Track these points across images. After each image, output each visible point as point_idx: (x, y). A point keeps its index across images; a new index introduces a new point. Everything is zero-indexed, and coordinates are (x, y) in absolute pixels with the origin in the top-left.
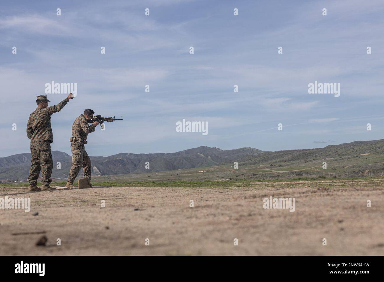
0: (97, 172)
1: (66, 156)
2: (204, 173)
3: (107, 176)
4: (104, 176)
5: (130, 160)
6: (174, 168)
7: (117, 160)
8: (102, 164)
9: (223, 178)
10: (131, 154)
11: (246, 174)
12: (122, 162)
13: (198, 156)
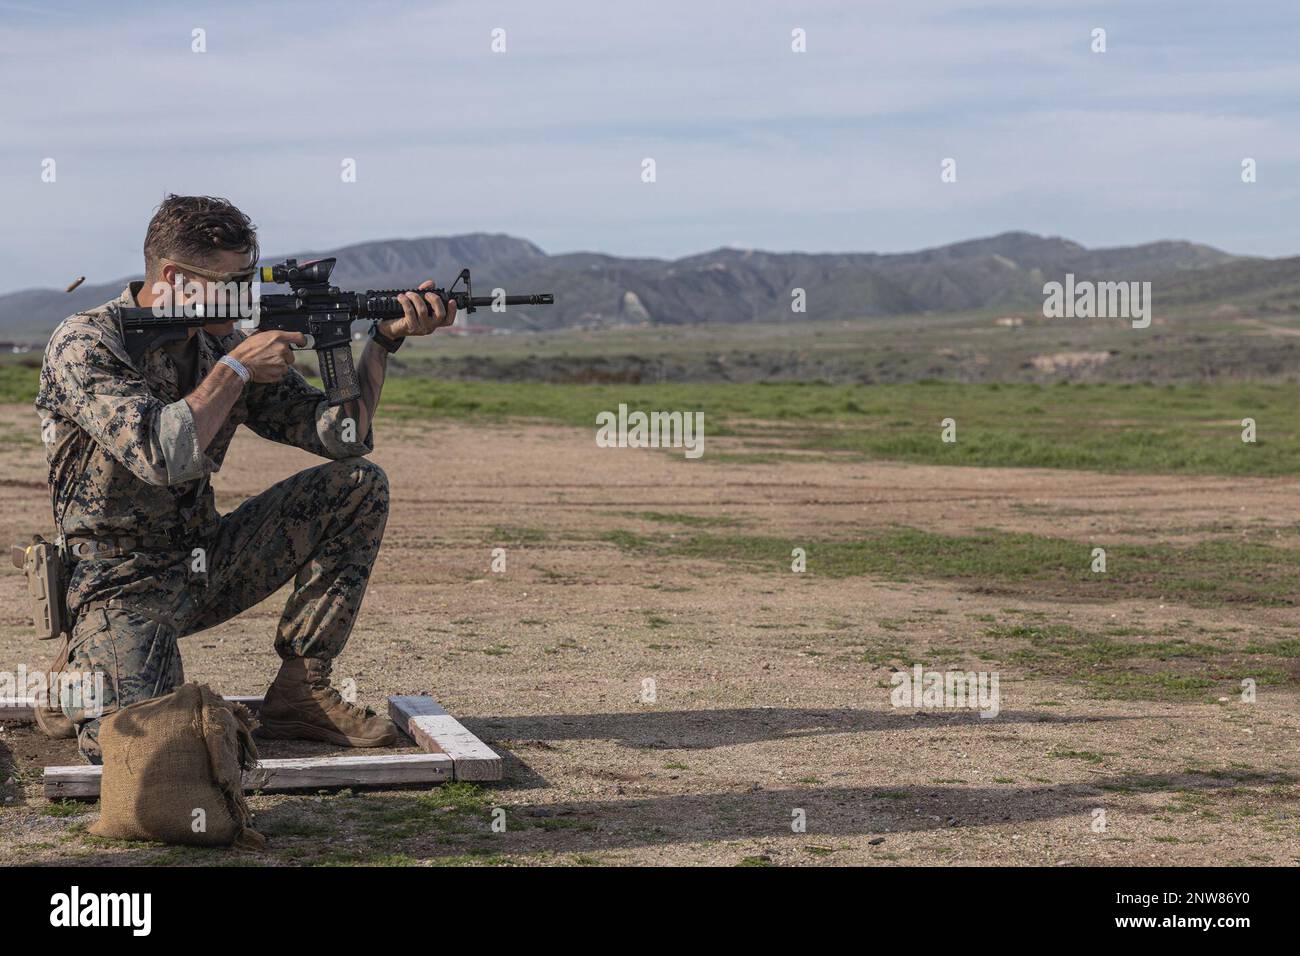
0: (638, 313)
1: (532, 254)
2: (1014, 327)
3: (670, 328)
4: (661, 327)
5: (755, 272)
6: (907, 305)
7: (707, 273)
8: (655, 286)
9: (1084, 347)
10: (757, 254)
11: (1170, 336)
12: (724, 279)
13: (995, 267)
